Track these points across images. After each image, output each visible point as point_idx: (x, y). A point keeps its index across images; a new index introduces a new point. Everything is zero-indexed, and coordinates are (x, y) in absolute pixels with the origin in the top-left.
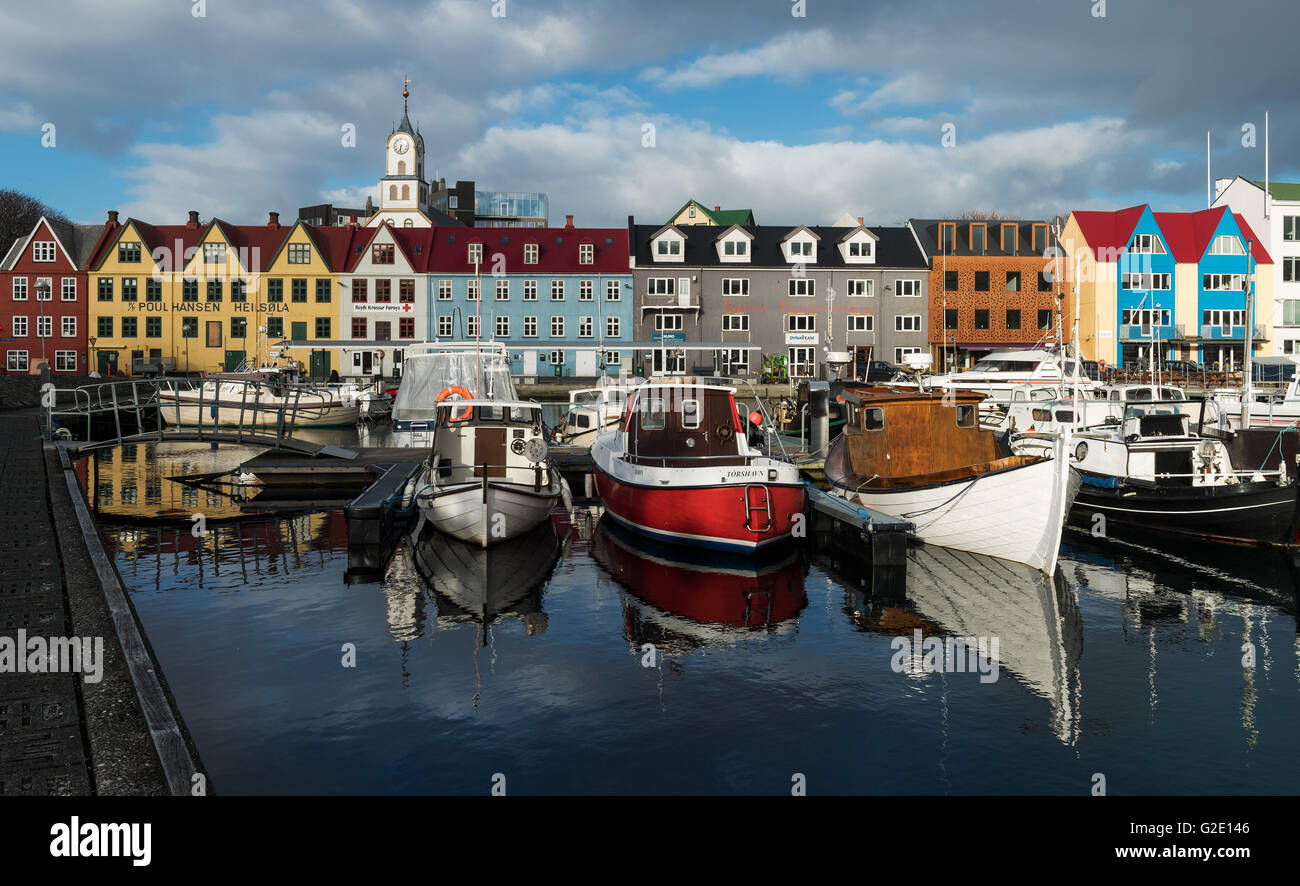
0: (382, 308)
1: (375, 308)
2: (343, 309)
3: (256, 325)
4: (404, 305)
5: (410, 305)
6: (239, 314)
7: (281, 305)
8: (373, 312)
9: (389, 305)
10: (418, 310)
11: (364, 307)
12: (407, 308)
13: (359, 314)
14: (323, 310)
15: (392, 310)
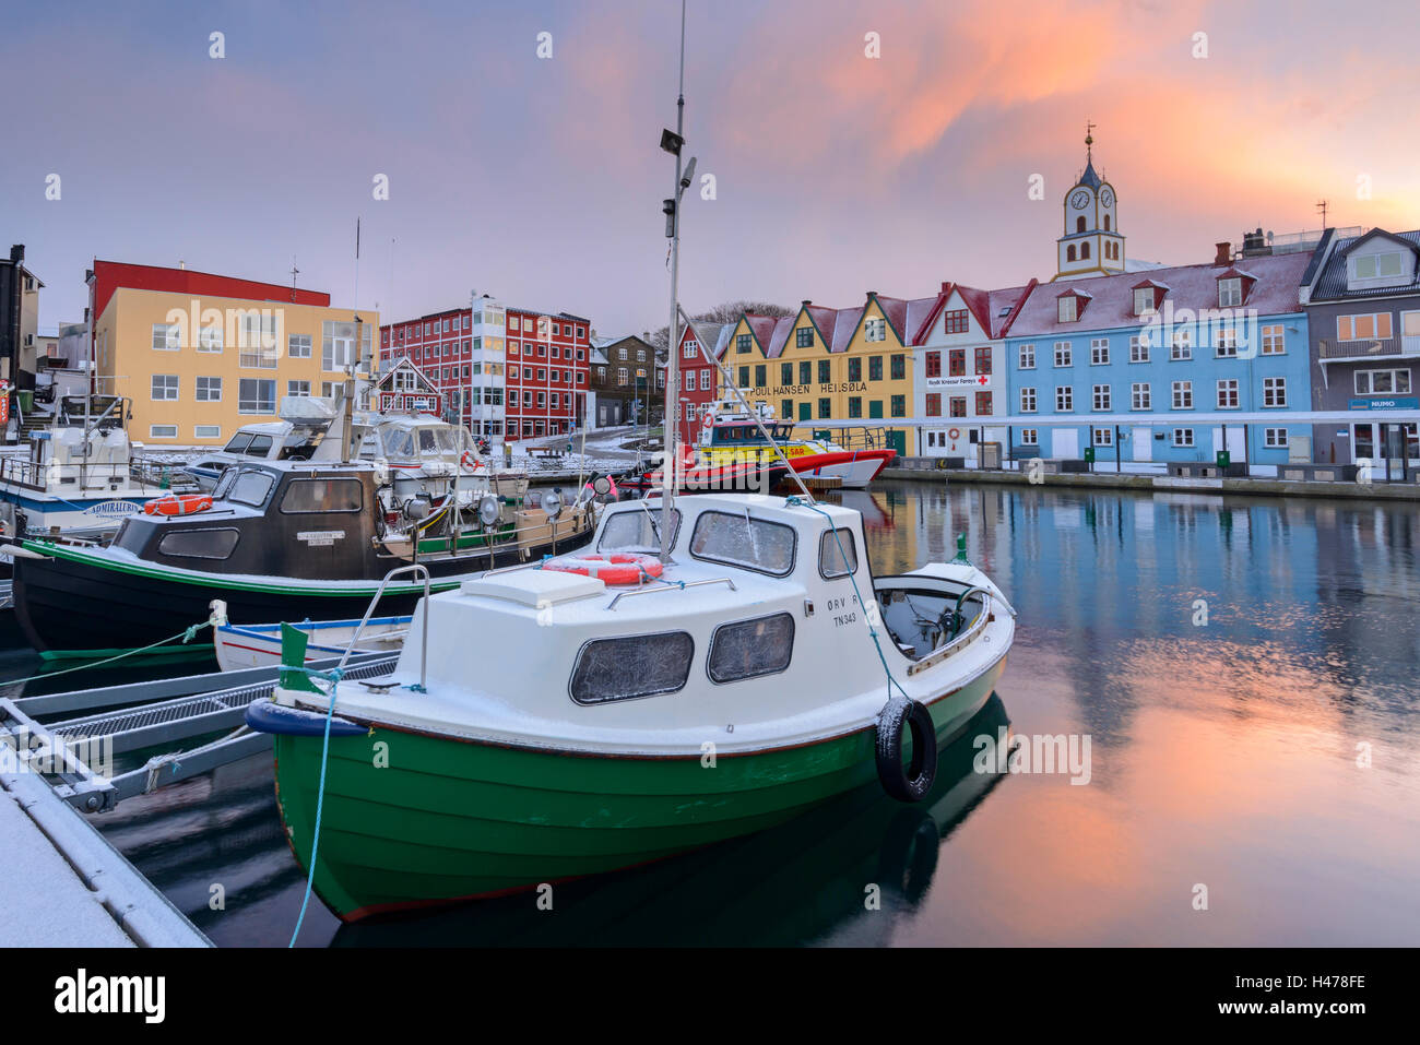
0: (957, 382)
1: (948, 382)
2: (917, 385)
3: (840, 404)
4: (980, 377)
5: (986, 377)
6: (825, 395)
7: (860, 384)
8: (948, 386)
9: (963, 378)
10: (996, 382)
11: (938, 382)
12: (983, 381)
13: (932, 389)
14: (898, 387)
15: (967, 384)
